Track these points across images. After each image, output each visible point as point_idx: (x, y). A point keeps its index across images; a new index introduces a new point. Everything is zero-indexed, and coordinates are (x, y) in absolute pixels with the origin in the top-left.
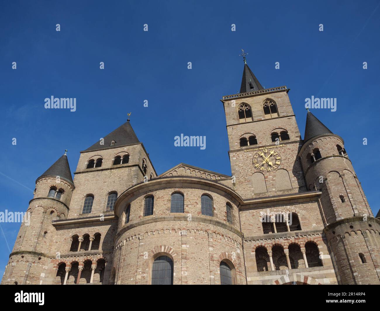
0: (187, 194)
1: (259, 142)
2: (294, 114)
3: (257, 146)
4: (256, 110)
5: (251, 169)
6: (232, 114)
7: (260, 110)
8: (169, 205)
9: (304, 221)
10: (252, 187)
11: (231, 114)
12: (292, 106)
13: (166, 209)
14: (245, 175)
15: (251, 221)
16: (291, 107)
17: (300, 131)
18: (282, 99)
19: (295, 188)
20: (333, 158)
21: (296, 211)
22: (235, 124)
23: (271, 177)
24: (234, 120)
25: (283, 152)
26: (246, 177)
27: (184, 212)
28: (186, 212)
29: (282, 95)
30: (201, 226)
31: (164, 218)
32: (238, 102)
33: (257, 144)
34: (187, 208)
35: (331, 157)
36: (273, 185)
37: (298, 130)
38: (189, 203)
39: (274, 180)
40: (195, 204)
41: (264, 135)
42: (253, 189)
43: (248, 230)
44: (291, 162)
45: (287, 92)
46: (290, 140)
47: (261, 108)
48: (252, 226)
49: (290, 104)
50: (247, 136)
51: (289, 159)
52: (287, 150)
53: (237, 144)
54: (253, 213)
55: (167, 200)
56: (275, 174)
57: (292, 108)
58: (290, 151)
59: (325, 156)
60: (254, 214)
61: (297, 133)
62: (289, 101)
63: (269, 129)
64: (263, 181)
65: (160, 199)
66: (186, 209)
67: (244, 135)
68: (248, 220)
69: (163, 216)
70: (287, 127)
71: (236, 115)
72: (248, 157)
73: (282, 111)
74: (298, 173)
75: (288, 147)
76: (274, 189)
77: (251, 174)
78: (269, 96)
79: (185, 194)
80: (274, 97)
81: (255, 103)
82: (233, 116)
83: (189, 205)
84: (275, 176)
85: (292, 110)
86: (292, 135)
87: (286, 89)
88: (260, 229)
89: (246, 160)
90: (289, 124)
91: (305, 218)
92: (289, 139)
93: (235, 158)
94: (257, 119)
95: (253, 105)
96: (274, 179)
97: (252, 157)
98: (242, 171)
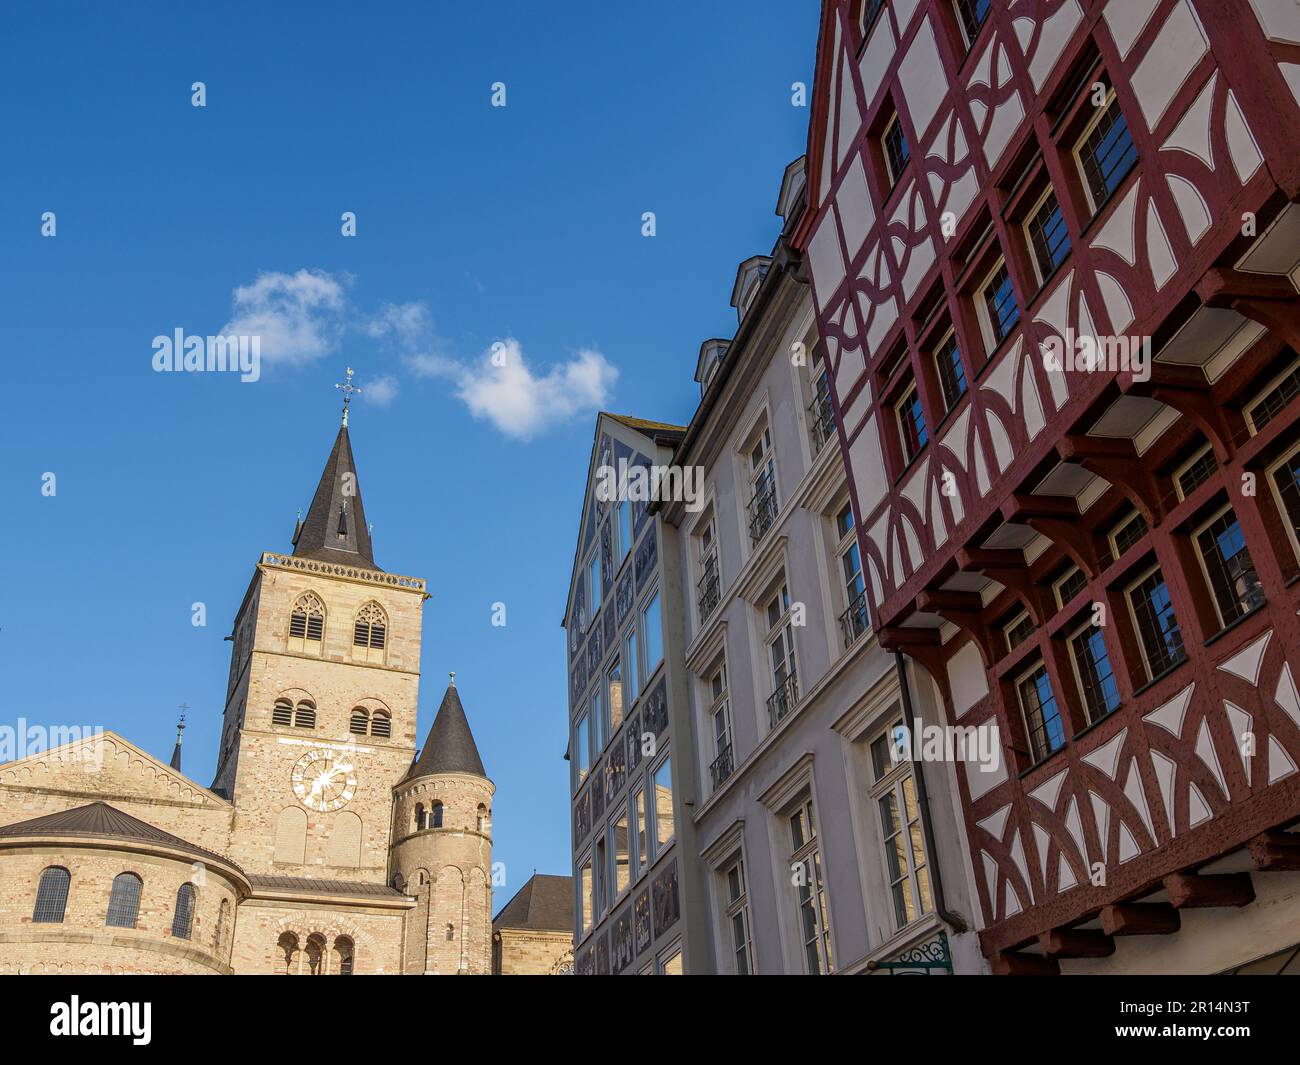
0: (151, 882)
1: (320, 725)
2: (418, 671)
3: (313, 733)
4: (337, 626)
5: (281, 795)
6: (275, 618)
7: (345, 631)
8: (105, 906)
9: (364, 959)
10: (274, 845)
11: (272, 618)
12: (422, 644)
13: (98, 915)
14: (264, 807)
15: (255, 939)
16: (419, 647)
17: (418, 724)
18: (405, 614)
19: (366, 868)
20: (462, 835)
21: (353, 933)
22: (275, 650)
23: (322, 827)
24: (276, 638)
25: (366, 769)
26: (264, 814)
27: (134, 928)
28: (141, 928)
29: (410, 603)
30: (166, 964)
31: (92, 937)
32: (298, 586)
33: (313, 727)
34: (144, 917)
35: (460, 832)
36: (320, 849)
37: (413, 719)
38: (151, 906)
39: (327, 837)
40: (163, 909)
41: (336, 708)
42: (273, 848)
43: (243, 958)
44: (376, 799)
45: (425, 599)
46: (391, 739)
47: (351, 627)
48: (255, 950)
49: (420, 638)
50: (295, 697)
51: (373, 790)
52: (375, 765)
53: (266, 712)
54: (264, 919)
55: (104, 891)
56: (331, 822)
57: (419, 651)
58: (382, 768)
59: (450, 827)
60: (266, 922)
61: (410, 727)
62: (420, 629)
63: (352, 694)
64: (301, 832)
65: (86, 887)
66: (143, 919)
67: (290, 692)
68: (249, 934)
69: (88, 931)
70: (394, 701)
71: (284, 624)
72: (283, 759)
73: (396, 653)
74: (382, 831)
75: (380, 759)
76: (319, 861)
77: (279, 809)
78: (377, 593)
79: (146, 882)
80: (391, 602)
81: (341, 605)
82: (275, 623)
83: (151, 910)
84: (330, 827)
85: (419, 656)
86: (398, 728)
87: (423, 589)
88: (269, 960)
89: (276, 766)
90: (402, 695)
91: (367, 953)
92: (388, 736)
93: (251, 754)
94: (332, 656)
95: (334, 609)
96: (327, 834)
97: (292, 762)
98: (261, 796)
